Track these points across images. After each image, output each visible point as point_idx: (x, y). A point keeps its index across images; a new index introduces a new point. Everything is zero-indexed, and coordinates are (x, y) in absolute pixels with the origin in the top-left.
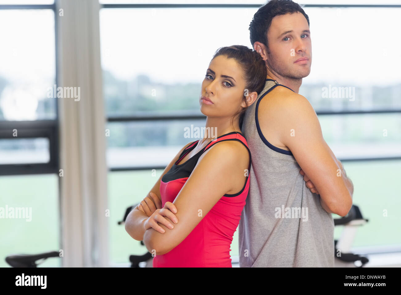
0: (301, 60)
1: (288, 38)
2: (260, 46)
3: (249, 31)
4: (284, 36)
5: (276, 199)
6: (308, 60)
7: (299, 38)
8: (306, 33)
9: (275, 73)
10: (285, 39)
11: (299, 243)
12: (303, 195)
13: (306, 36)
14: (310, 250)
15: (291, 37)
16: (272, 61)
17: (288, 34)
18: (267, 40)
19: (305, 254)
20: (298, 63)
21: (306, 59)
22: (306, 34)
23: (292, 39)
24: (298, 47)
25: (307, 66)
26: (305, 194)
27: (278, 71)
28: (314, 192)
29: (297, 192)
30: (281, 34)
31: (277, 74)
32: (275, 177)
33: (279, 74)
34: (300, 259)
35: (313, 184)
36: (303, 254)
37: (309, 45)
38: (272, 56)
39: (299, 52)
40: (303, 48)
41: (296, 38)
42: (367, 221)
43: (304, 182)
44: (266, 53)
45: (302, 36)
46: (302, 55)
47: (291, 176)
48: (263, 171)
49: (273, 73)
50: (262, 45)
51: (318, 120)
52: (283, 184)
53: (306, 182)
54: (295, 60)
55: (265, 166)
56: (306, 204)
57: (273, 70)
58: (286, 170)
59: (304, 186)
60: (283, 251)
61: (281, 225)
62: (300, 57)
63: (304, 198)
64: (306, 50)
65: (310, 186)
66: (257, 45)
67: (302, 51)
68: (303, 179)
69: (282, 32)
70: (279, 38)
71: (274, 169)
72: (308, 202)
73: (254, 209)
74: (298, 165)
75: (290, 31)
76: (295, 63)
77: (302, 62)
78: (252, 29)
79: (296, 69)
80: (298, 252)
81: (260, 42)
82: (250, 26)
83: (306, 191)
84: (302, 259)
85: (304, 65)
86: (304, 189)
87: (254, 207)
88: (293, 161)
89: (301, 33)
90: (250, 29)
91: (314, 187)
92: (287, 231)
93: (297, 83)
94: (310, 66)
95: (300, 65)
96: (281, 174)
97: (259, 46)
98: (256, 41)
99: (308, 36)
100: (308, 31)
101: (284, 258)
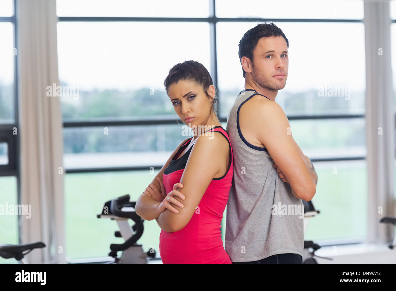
0: (279, 75)
1: (270, 56)
2: (247, 61)
3: (239, 47)
4: (267, 54)
5: (255, 187)
6: (284, 75)
7: (279, 57)
8: (285, 53)
9: (256, 83)
10: (268, 57)
11: (272, 223)
12: (276, 184)
13: (284, 56)
14: (281, 229)
15: (273, 56)
16: (255, 73)
17: (270, 53)
18: (253, 57)
19: (276, 232)
20: (276, 77)
21: (283, 74)
22: (284, 55)
23: (274, 58)
24: (278, 64)
25: (283, 81)
26: (277, 183)
27: (259, 82)
28: (285, 181)
29: (271, 181)
30: (265, 52)
31: (258, 85)
32: (253, 169)
33: (260, 85)
34: (272, 236)
35: (284, 175)
36: (275, 232)
37: (287, 63)
38: (255, 69)
39: (278, 68)
40: (281, 65)
41: (276, 57)
42: (318, 212)
43: (277, 174)
44: (251, 67)
45: (282, 56)
46: (280, 71)
47: (266, 168)
48: (243, 164)
49: (255, 83)
50: (248, 59)
51: (289, 123)
52: (260, 175)
53: (278, 173)
54: (274, 74)
55: (245, 160)
56: (279, 191)
57: (255, 81)
58: (262, 163)
59: (277, 176)
60: (259, 229)
61: (258, 208)
62: (278, 72)
63: (277, 186)
64: (283, 68)
65: (282, 177)
66: (244, 59)
67: (280, 68)
68: (276, 171)
69: (266, 51)
70: (263, 55)
71: (252, 162)
72: (280, 190)
73: (238, 194)
74: (271, 159)
75: (273, 51)
76: (274, 77)
77: (279, 77)
78: (241, 45)
79: (274, 82)
80: (271, 230)
81: (247, 57)
82: (239, 43)
83: (279, 181)
84: (274, 235)
85: (281, 79)
86: (277, 179)
87: (238, 192)
88: (267, 156)
89: (281, 53)
90: (239, 45)
91: (285, 178)
92: (263, 213)
93: (273, 93)
94: (286, 81)
95: (277, 79)
96: (258, 166)
97: (245, 60)
98: (244, 56)
99: (286, 56)
100: (286, 52)
101: (260, 235)
